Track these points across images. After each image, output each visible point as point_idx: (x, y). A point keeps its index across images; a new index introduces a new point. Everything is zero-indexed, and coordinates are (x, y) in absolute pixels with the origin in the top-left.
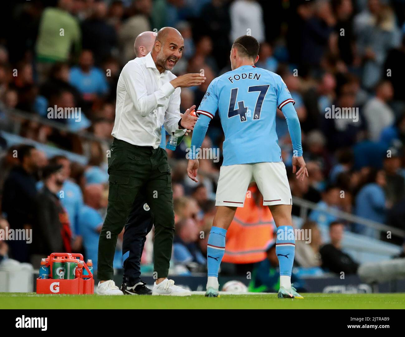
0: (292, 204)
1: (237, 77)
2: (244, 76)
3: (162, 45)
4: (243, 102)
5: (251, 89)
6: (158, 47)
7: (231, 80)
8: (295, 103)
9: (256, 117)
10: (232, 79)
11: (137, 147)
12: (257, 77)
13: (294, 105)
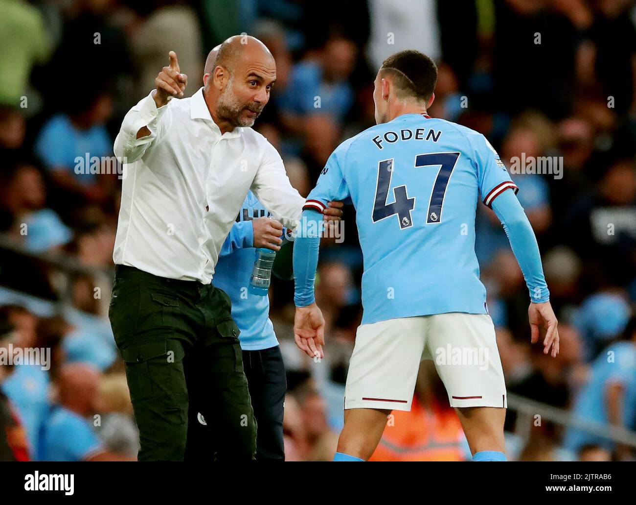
0: (506, 407)
1: (391, 137)
2: (407, 135)
3: (230, 75)
4: (405, 186)
5: (422, 161)
6: (221, 78)
7: (378, 143)
8: (517, 190)
9: (433, 217)
10: (381, 141)
11: (168, 281)
12: (433, 135)
13: (516, 193)
